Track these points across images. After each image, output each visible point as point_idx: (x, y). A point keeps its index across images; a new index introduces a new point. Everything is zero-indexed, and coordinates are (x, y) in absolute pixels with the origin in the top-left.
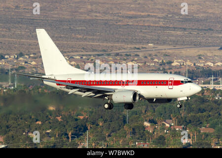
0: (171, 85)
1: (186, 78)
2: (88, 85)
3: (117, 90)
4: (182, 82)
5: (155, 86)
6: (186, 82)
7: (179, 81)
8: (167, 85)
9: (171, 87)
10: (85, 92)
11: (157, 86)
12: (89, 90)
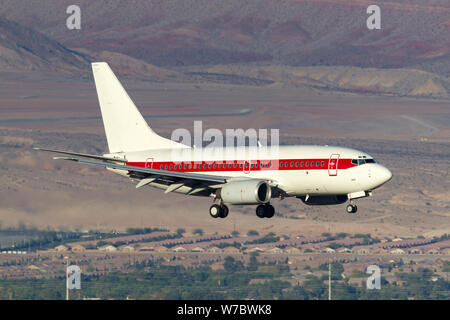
0: (334, 168)
1: (362, 154)
2: (178, 170)
3: (232, 180)
4: (355, 161)
5: (305, 171)
6: (362, 162)
7: (350, 160)
8: (326, 167)
9: (333, 172)
10: (169, 184)
11: (309, 171)
12: (177, 180)
